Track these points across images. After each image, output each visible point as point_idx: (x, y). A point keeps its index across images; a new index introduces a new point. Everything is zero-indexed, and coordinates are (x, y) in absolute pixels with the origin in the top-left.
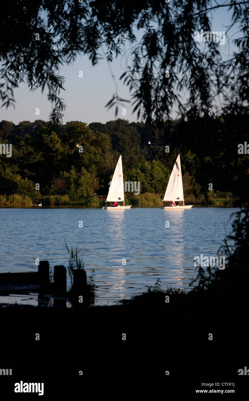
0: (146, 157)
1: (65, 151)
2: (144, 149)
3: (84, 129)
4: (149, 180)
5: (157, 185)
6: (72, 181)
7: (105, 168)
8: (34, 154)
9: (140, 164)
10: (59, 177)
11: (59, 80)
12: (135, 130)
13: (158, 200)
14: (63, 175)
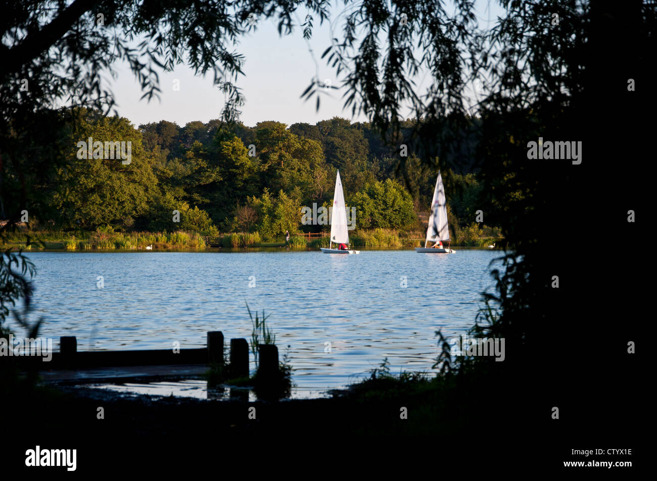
0: (377, 175)
1: (255, 166)
2: (373, 162)
3: (282, 133)
4: (382, 210)
5: (394, 217)
6: (265, 212)
7: (315, 191)
8: (207, 171)
9: (367, 185)
10: (245, 205)
11: (236, 60)
12: (360, 134)
13: (395, 240)
14: (251, 202)
